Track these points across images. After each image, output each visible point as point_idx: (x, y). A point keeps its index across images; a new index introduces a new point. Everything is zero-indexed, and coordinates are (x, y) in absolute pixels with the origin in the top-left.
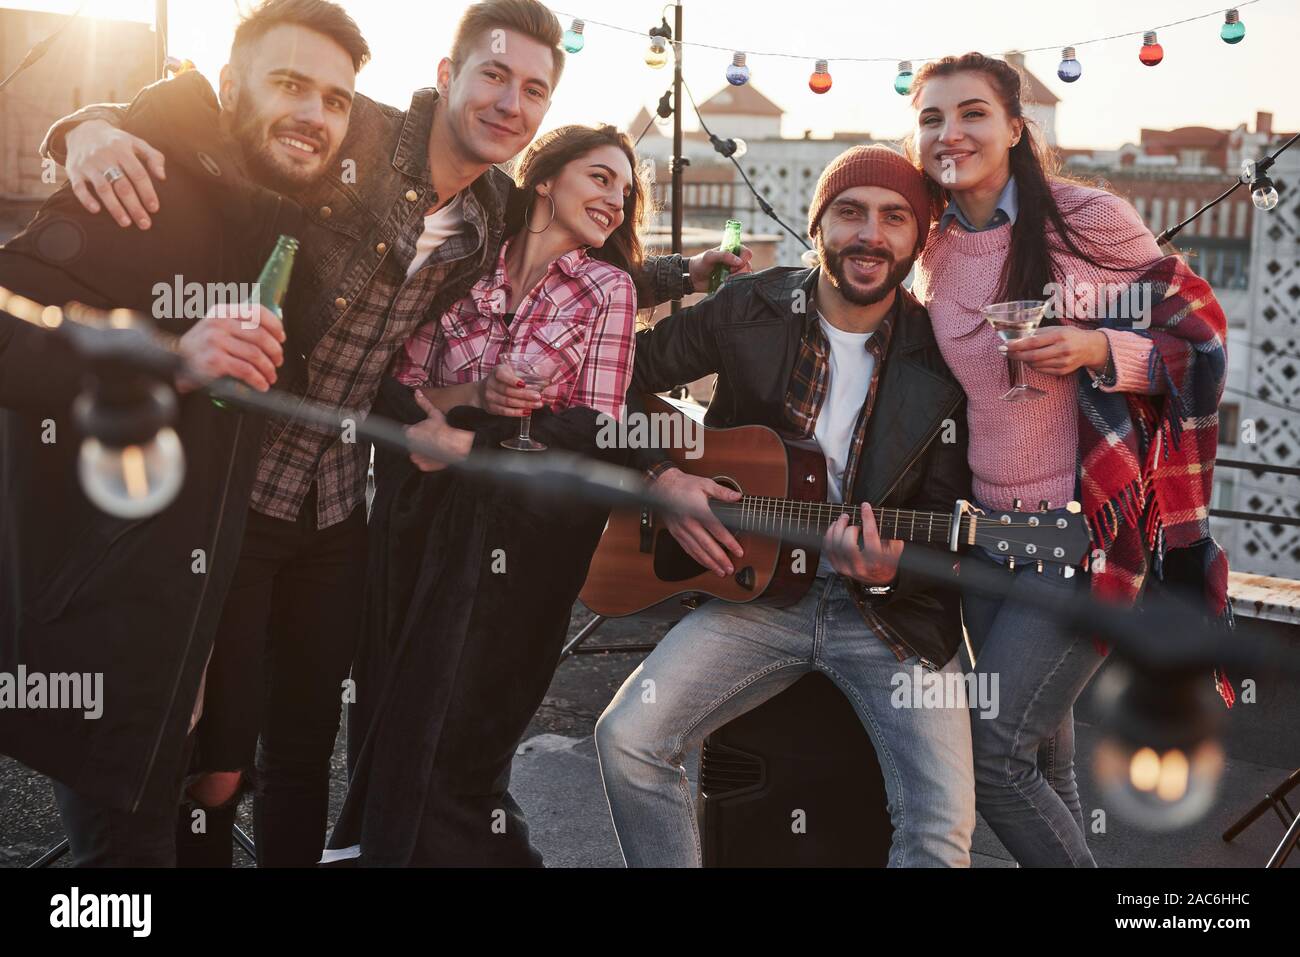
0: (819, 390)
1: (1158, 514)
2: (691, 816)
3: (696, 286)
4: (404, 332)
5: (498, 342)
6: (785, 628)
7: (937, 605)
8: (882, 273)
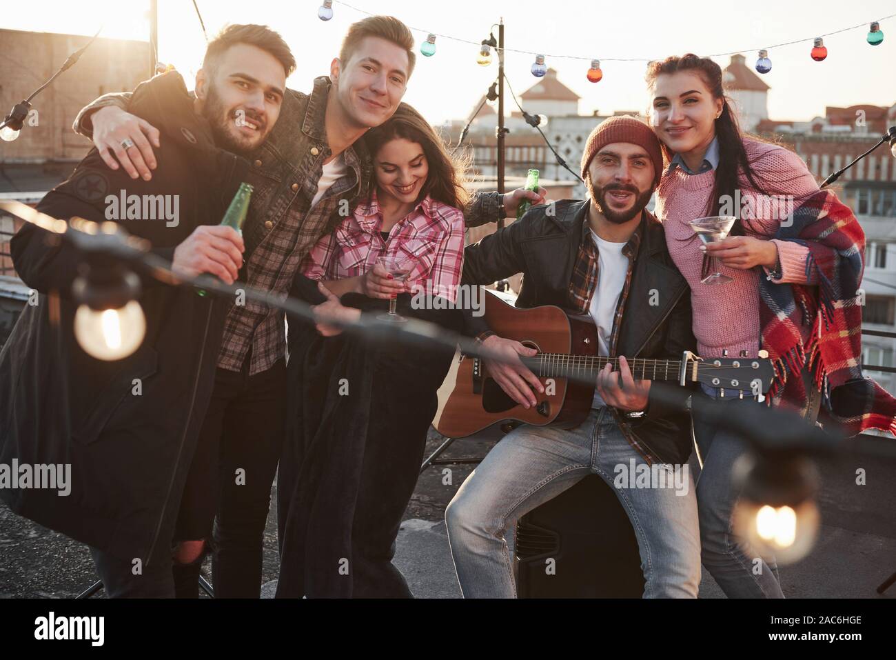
0: (592, 281)
1: (823, 367)
2: (510, 572)
3: (508, 214)
4: (309, 243)
5: (377, 250)
6: (572, 444)
7: (675, 428)
8: (631, 201)
